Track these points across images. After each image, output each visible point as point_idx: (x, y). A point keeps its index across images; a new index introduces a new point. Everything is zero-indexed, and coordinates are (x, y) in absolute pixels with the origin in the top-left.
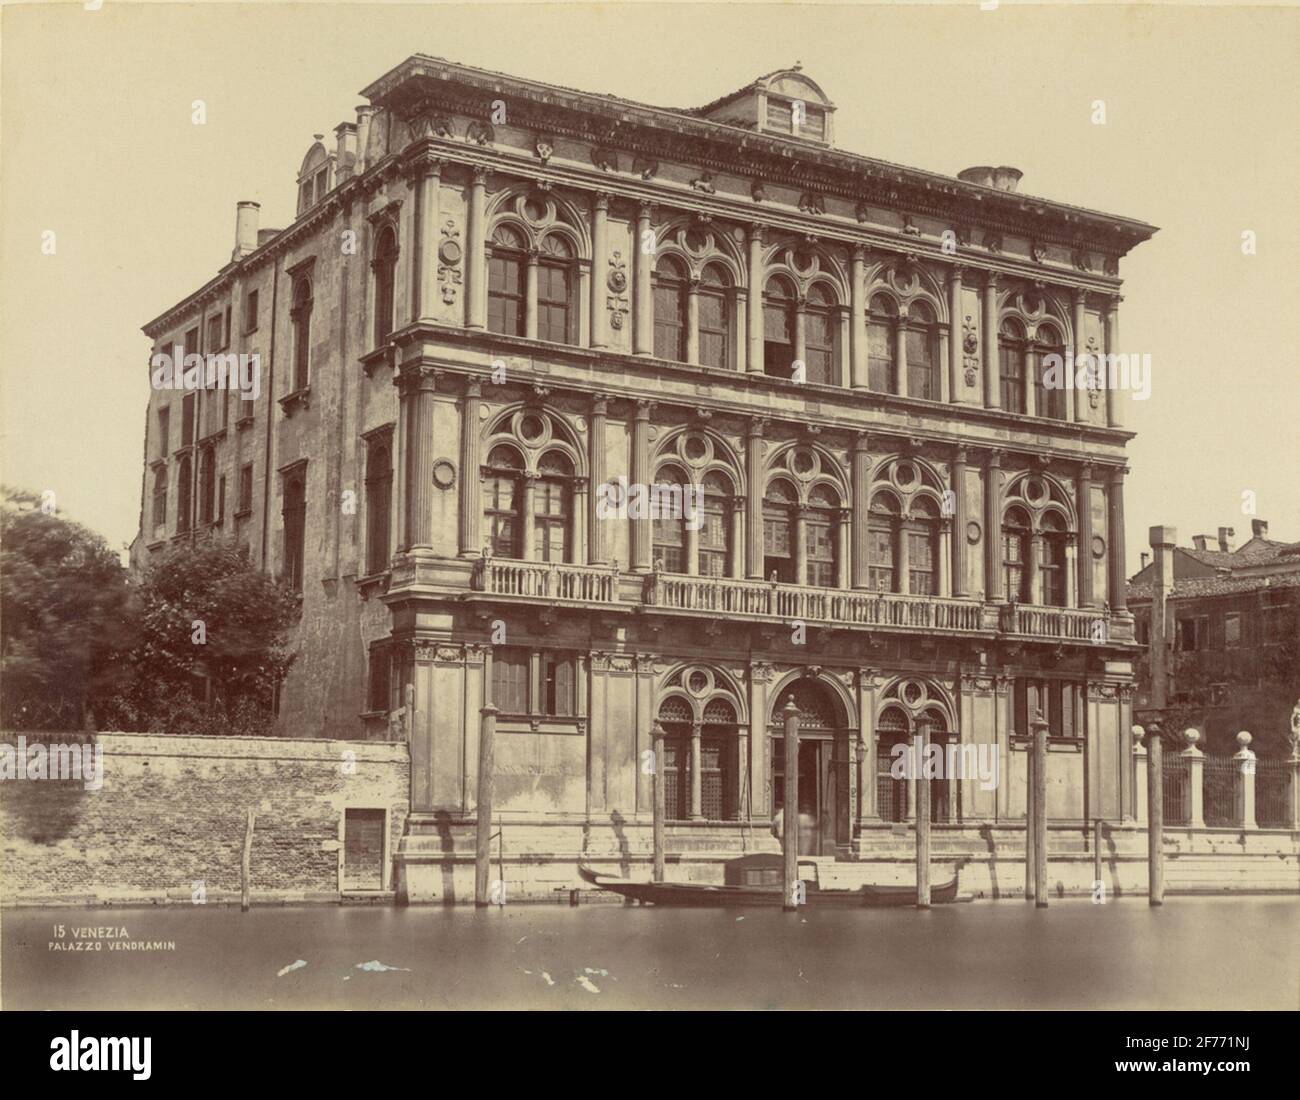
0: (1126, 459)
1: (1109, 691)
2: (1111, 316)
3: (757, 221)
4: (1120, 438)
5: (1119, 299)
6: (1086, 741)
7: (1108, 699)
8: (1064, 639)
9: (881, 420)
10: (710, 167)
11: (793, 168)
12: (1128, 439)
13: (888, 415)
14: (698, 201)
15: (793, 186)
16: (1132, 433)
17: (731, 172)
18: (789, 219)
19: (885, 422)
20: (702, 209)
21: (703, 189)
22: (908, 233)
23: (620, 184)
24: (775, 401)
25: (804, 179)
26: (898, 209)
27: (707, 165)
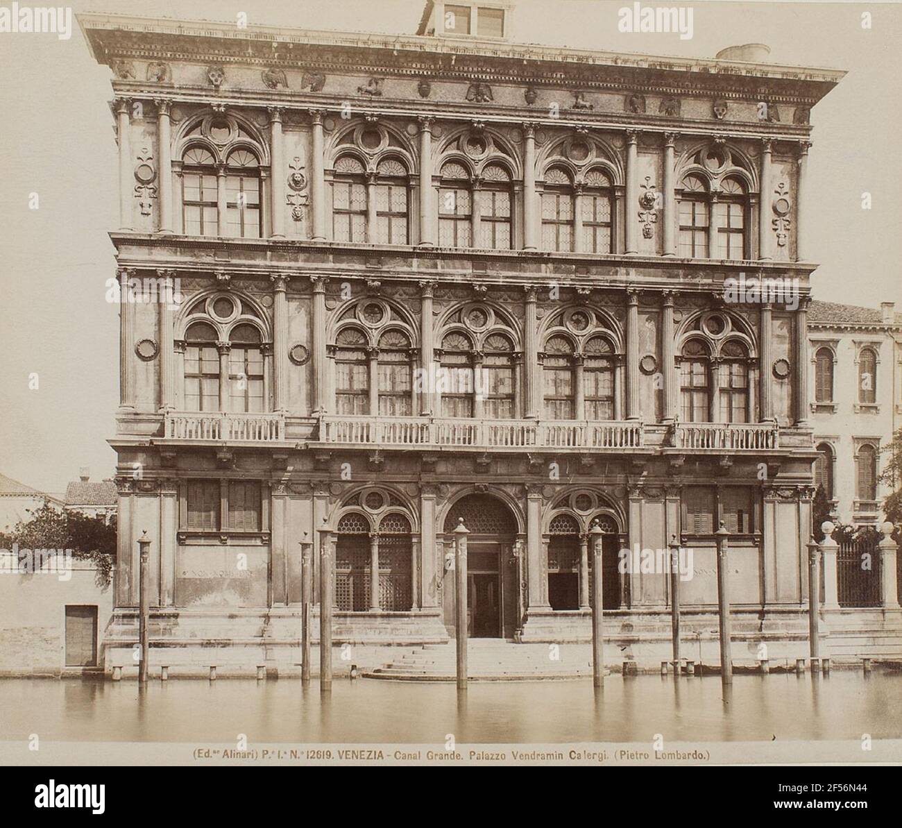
0: (809, 289)
1: (788, 493)
2: (800, 161)
3: (423, 114)
4: (805, 273)
5: (809, 145)
6: (762, 537)
7: (785, 500)
8: (728, 451)
9: (548, 275)
10: (375, 73)
11: (453, 62)
12: (812, 271)
13: (556, 270)
14: (365, 104)
15: (460, 79)
16: (813, 265)
17: (395, 75)
18: (457, 109)
19: (553, 275)
20: (368, 111)
21: (370, 92)
22: (578, 108)
23: (289, 98)
24: (442, 267)
25: (468, 71)
26: (569, 88)
27: (372, 73)
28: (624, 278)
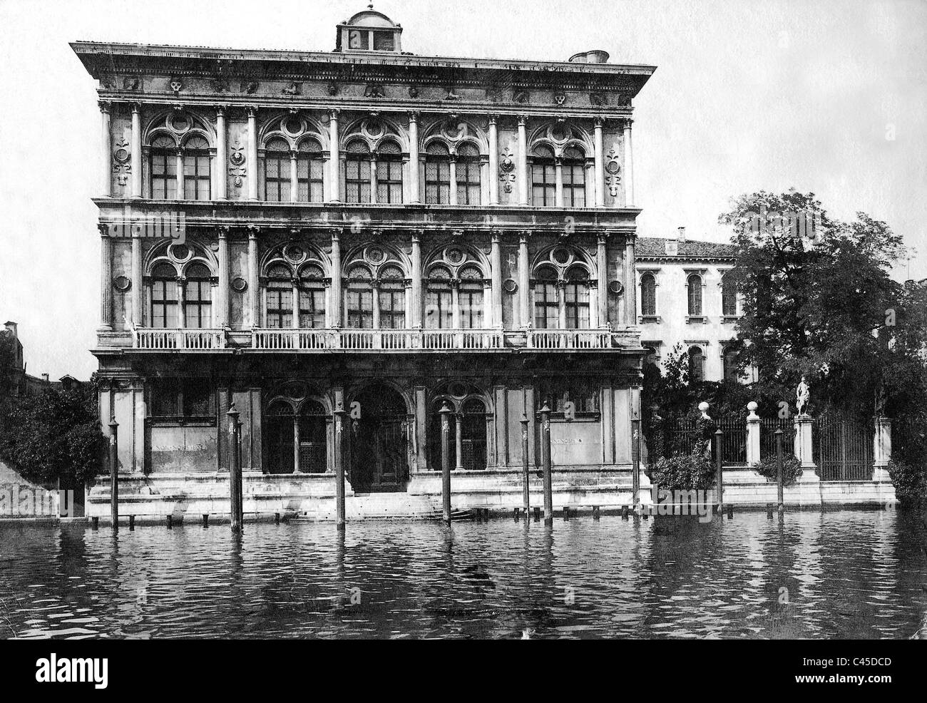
0: (635, 228)
1: (622, 381)
2: (625, 133)
3: (332, 107)
4: (631, 215)
5: (631, 121)
6: (601, 414)
7: (621, 386)
8: (571, 350)
9: (429, 222)
10: (295, 79)
11: (353, 70)
12: (637, 214)
13: (435, 218)
14: (288, 101)
15: (359, 82)
16: (636, 210)
17: (311, 80)
18: (356, 103)
19: (432, 222)
20: (291, 106)
21: (291, 93)
22: (449, 99)
23: (231, 99)
24: (348, 218)
25: (364, 76)
26: (442, 85)
27: (293, 79)
28: (489, 223)
